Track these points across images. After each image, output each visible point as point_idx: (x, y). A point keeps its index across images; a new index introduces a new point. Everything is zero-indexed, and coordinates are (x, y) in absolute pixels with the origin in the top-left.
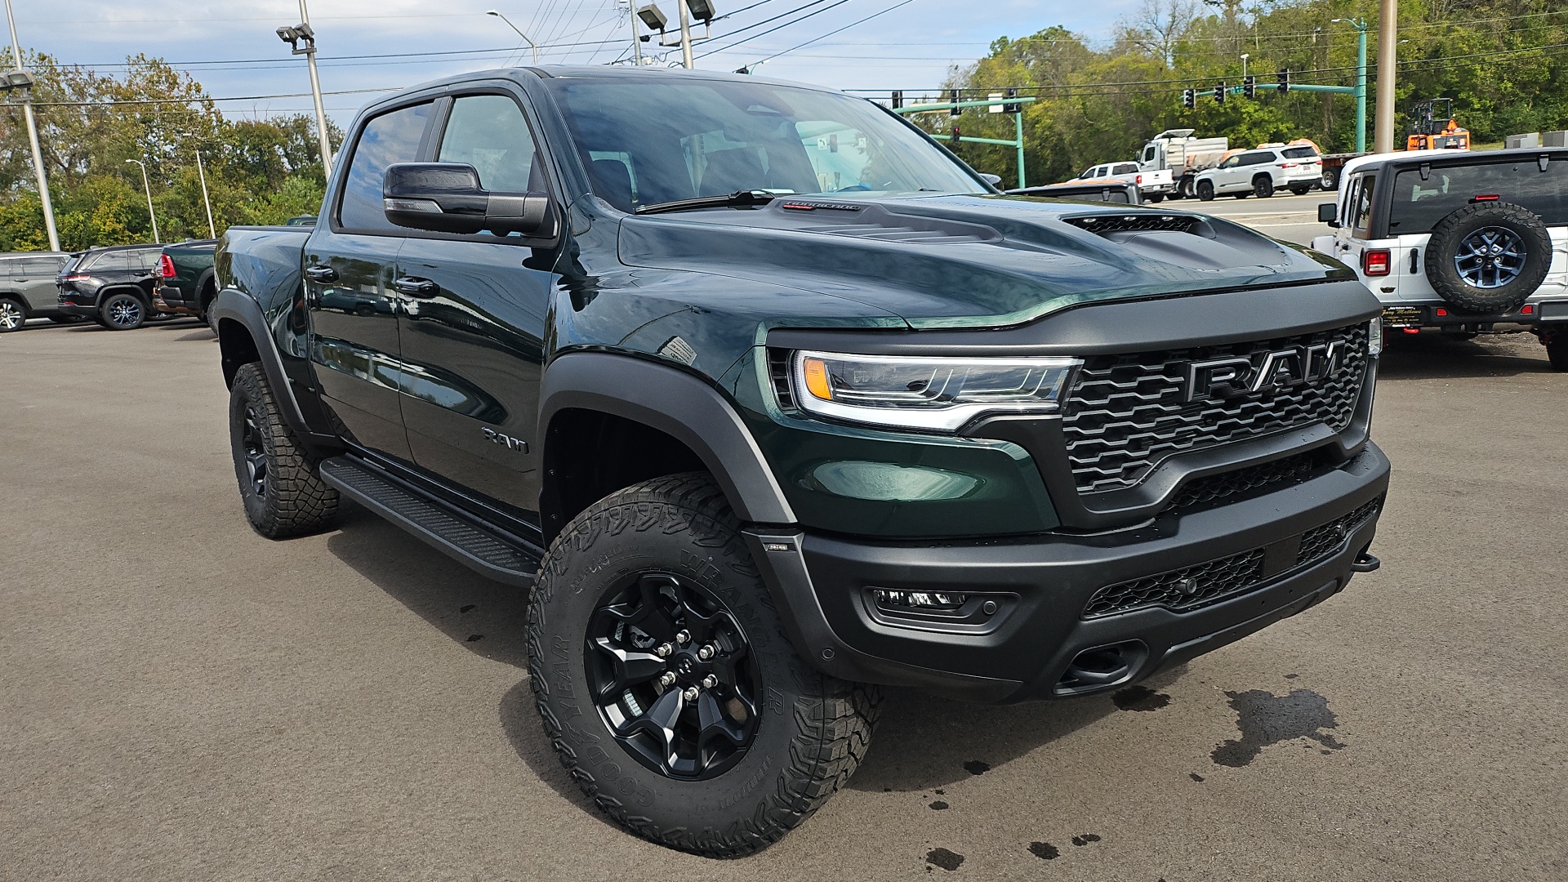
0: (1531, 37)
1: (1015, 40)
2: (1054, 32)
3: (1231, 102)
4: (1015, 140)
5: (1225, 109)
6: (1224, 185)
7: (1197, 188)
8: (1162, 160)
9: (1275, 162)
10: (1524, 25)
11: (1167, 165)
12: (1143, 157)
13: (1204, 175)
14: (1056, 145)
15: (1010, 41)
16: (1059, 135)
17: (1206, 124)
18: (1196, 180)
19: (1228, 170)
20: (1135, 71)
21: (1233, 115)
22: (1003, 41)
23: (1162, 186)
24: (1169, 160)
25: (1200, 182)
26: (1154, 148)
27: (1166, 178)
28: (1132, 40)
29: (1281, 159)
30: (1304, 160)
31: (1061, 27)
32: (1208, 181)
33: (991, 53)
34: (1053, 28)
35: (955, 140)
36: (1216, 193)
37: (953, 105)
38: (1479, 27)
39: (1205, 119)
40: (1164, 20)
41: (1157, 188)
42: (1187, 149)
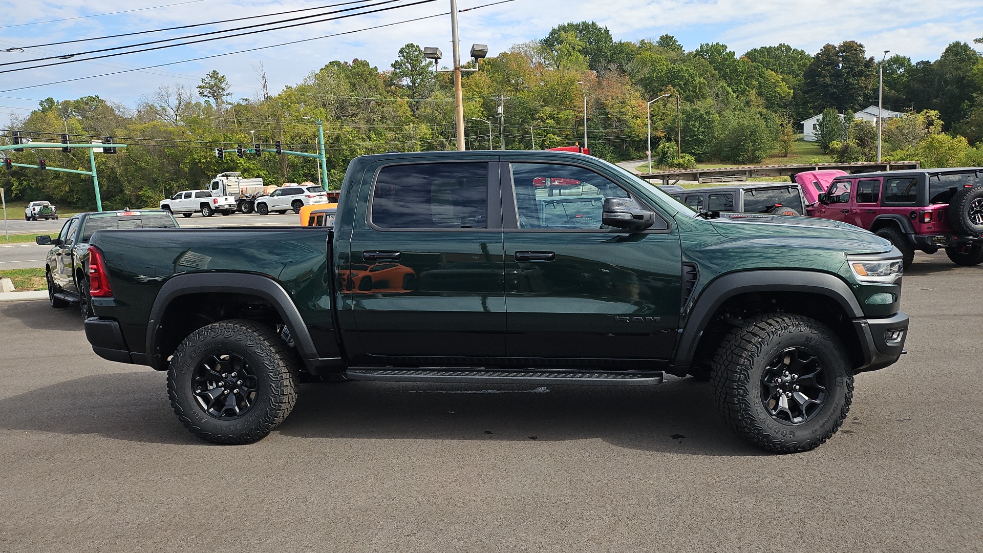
0: (380, 136)
1: (60, 102)
2: (93, 99)
3: (230, 157)
4: (91, 171)
5: (227, 160)
6: (274, 206)
7: (257, 207)
8: (224, 190)
9: (304, 194)
10: (375, 130)
11: (227, 193)
12: (211, 187)
13: (260, 200)
14: (109, 176)
15: (56, 101)
16: (112, 169)
17: (216, 168)
18: (256, 202)
19: (276, 197)
20: (165, 132)
21: (232, 164)
22: (50, 101)
23: (230, 206)
24: (228, 190)
25: (259, 204)
26: (218, 182)
27: (232, 200)
28: (151, 112)
29: (307, 193)
30: (319, 194)
31: (97, 97)
32: (264, 203)
33: (41, 108)
34: (92, 97)
35: (42, 169)
36: (269, 210)
37: (65, 145)
38: (355, 128)
39: (215, 165)
40: (174, 102)
41: (227, 207)
42: (240, 184)
